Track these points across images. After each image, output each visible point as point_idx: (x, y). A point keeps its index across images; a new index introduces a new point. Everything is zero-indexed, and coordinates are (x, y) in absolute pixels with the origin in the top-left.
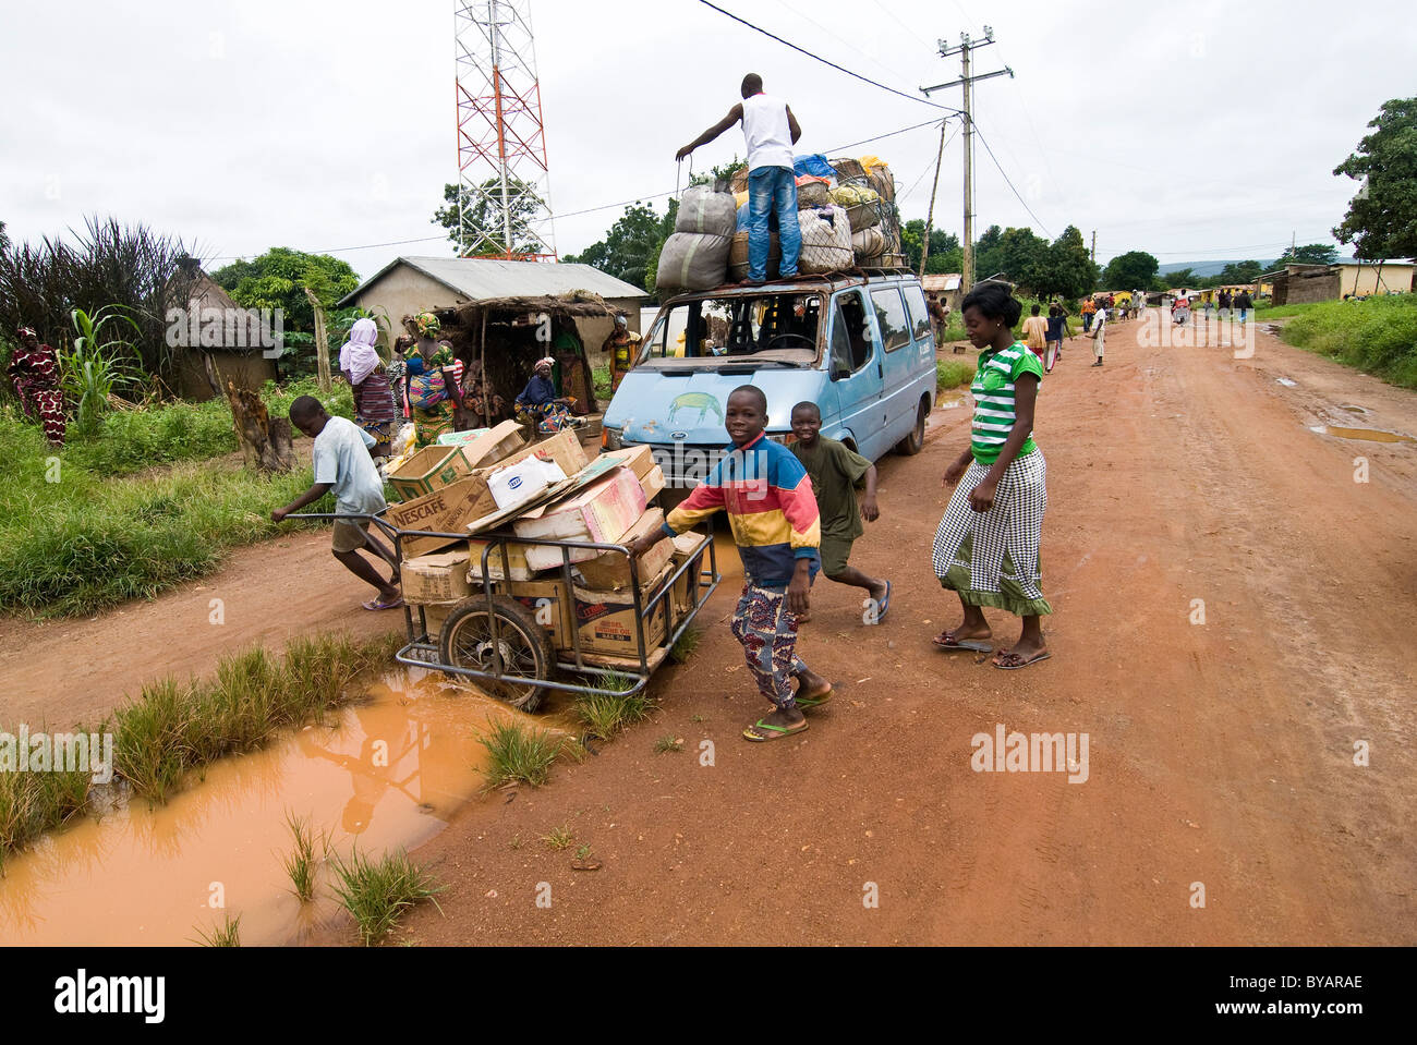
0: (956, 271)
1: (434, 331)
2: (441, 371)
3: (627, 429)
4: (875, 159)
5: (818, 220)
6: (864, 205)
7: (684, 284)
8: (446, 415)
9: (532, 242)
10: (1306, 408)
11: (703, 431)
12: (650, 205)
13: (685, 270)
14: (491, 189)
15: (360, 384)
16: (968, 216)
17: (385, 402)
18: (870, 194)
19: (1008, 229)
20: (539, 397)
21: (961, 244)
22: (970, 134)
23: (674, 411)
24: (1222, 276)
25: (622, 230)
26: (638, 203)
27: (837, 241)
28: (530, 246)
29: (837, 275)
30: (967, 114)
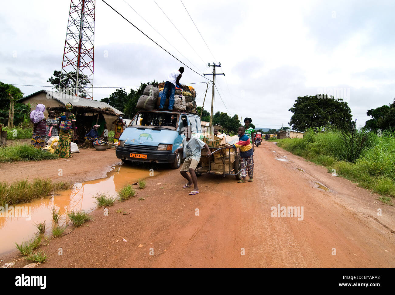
0: (209, 121)
1: (71, 109)
2: (71, 121)
3: (126, 141)
4: (192, 87)
5: (178, 98)
6: (189, 96)
7: (144, 107)
8: (70, 133)
9: (83, 94)
10: (276, 156)
11: (148, 142)
12: (124, 89)
13: (145, 104)
14: (73, 75)
15: (37, 123)
16: (212, 107)
17: (44, 130)
18: (190, 94)
19: (222, 113)
20: (93, 135)
21: (210, 115)
22: (214, 87)
23: (140, 137)
24: (268, 132)
25: (115, 95)
26: (121, 88)
27: (182, 103)
28: (83, 95)
29: (182, 111)
30: (214, 82)
